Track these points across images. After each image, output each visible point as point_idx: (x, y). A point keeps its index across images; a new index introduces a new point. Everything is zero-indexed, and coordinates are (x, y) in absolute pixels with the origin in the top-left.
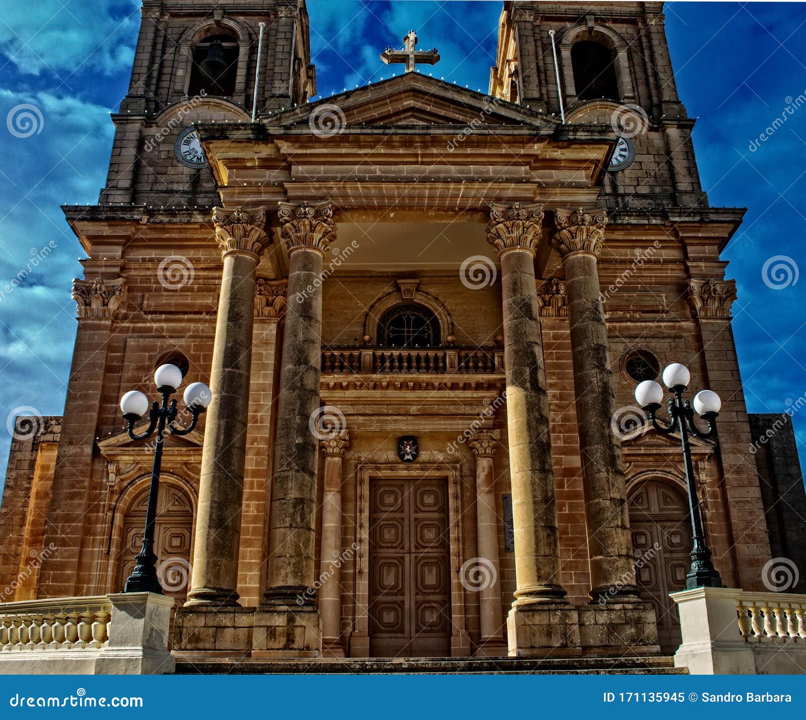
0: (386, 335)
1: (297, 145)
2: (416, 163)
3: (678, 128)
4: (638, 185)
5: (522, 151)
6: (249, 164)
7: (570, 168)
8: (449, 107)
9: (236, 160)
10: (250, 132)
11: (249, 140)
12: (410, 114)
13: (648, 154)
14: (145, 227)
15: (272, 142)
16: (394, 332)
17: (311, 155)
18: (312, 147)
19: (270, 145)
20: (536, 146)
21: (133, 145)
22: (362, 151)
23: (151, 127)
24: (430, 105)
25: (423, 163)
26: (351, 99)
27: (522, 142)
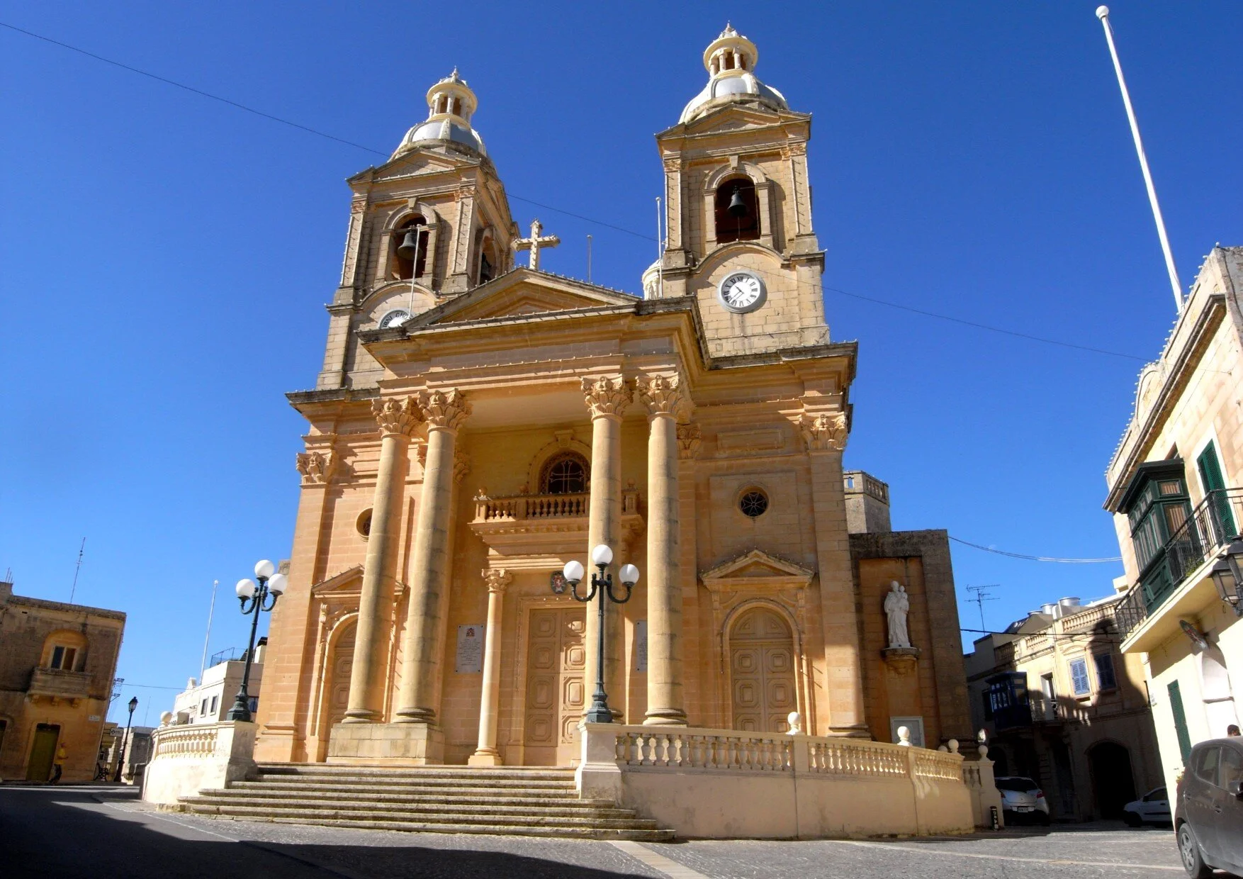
0: (547, 481)
1: (432, 341)
2: (527, 346)
3: (807, 262)
4: (766, 323)
5: (611, 328)
6: (400, 359)
7: (656, 337)
8: (552, 293)
9: (391, 357)
10: (397, 334)
11: (397, 341)
12: (524, 302)
13: (779, 291)
14: (349, 405)
15: (414, 341)
16: (554, 477)
17: (445, 349)
18: (444, 342)
19: (413, 343)
20: (622, 322)
21: (344, 332)
22: (483, 341)
23: (358, 313)
24: (538, 293)
25: (532, 346)
26: (472, 298)
27: (610, 320)
